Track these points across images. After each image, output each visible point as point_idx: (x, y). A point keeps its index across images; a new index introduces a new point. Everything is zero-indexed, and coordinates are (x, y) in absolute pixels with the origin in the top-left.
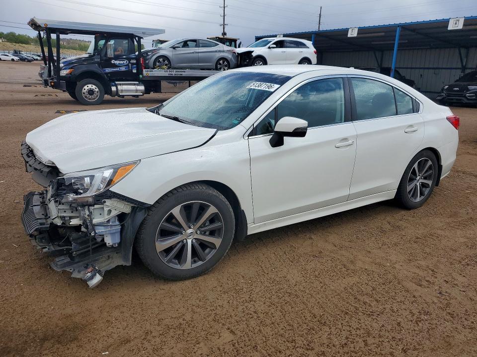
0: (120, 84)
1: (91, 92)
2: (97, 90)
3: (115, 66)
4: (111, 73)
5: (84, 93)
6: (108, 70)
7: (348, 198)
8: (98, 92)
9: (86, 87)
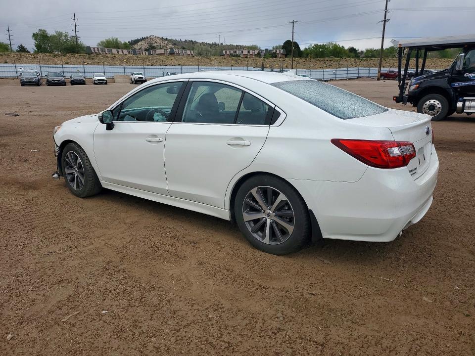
0: (469, 100)
1: (432, 108)
2: (440, 105)
3: (468, 79)
4: (461, 88)
5: (424, 108)
6: (458, 84)
7: (169, 193)
8: (439, 108)
9: (428, 103)
